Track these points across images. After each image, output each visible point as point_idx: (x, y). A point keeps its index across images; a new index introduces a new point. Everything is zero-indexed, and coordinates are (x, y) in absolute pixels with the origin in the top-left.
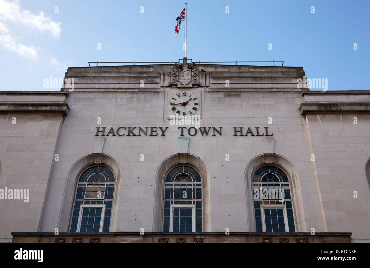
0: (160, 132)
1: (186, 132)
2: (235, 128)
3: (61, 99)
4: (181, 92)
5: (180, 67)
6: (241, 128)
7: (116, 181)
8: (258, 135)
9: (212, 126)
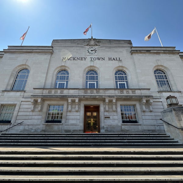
0: (84, 59)
1: (92, 59)
2: (109, 58)
3: (51, 48)
4: (91, 47)
5: (90, 40)
6: (111, 58)
7: (69, 74)
8: (117, 60)
9: (101, 57)
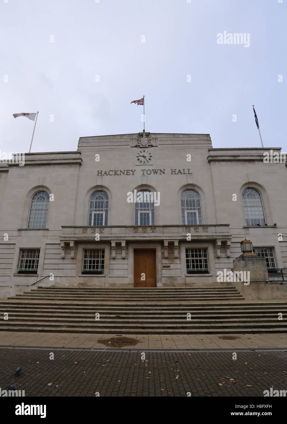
0: (131, 172)
1: (145, 173)
2: (172, 170)
3: (77, 156)
4: (142, 150)
5: (141, 135)
6: (175, 170)
7: (109, 199)
8: (184, 174)
9: (159, 169)
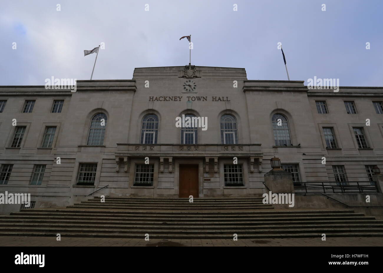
0: (178, 99)
1: (190, 99)
2: (213, 97)
3: (133, 84)
4: (188, 80)
5: (188, 68)
6: (216, 97)
7: (159, 121)
8: (223, 101)
9: (202, 96)
